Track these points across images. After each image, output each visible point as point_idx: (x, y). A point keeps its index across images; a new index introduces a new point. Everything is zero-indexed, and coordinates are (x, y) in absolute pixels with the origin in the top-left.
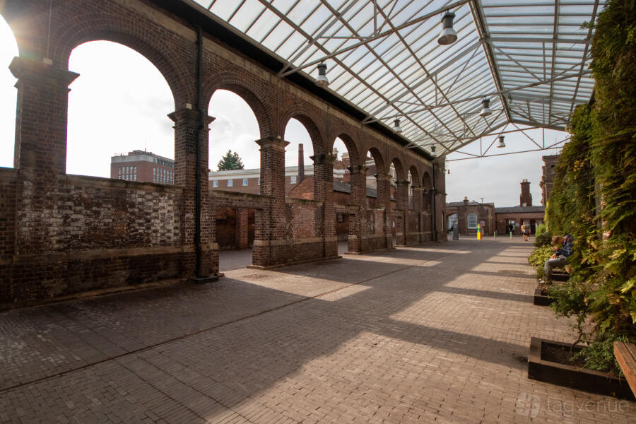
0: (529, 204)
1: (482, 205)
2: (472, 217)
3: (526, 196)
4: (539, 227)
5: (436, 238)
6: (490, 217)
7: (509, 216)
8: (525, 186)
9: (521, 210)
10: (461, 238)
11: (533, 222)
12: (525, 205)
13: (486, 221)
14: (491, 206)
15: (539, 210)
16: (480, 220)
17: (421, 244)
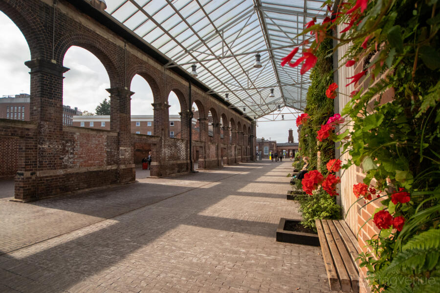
0: (292, 142)
1: (270, 142)
2: (266, 148)
3: (291, 138)
4: (296, 154)
5: (252, 159)
6: (275, 148)
7: (283, 148)
8: (291, 132)
9: (289, 144)
10: (263, 159)
11: (294, 151)
12: (290, 142)
13: (273, 150)
14: (275, 142)
15: (296, 145)
16: (270, 150)
17: (247, 161)
